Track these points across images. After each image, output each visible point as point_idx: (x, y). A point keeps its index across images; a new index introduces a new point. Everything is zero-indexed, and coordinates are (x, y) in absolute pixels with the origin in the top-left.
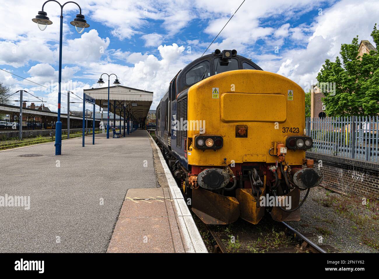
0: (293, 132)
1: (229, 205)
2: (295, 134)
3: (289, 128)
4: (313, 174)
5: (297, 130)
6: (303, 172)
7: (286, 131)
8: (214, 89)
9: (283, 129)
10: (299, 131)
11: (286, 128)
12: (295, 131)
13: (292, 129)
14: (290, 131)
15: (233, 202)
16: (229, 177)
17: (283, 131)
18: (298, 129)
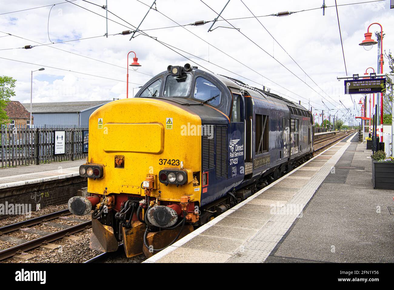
0: (172, 165)
1: (105, 233)
2: (174, 167)
3: (166, 160)
4: (165, 213)
5: (176, 162)
6: (155, 209)
7: (163, 163)
8: (99, 119)
9: (160, 160)
10: (179, 163)
11: (164, 160)
12: (175, 164)
13: (171, 161)
14: (168, 163)
15: (108, 231)
16: (90, 206)
17: (159, 163)
18: (178, 161)
